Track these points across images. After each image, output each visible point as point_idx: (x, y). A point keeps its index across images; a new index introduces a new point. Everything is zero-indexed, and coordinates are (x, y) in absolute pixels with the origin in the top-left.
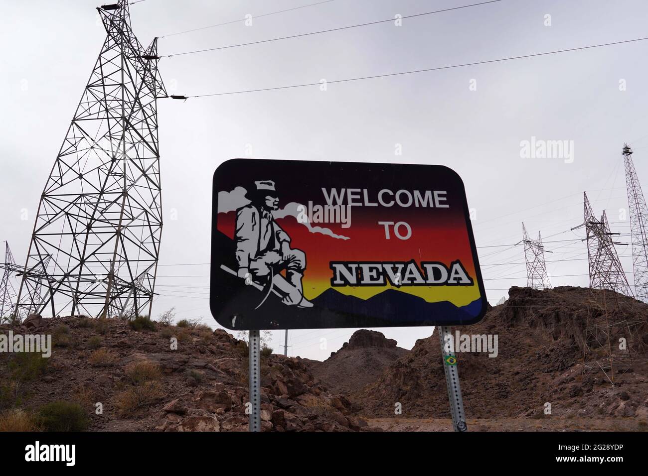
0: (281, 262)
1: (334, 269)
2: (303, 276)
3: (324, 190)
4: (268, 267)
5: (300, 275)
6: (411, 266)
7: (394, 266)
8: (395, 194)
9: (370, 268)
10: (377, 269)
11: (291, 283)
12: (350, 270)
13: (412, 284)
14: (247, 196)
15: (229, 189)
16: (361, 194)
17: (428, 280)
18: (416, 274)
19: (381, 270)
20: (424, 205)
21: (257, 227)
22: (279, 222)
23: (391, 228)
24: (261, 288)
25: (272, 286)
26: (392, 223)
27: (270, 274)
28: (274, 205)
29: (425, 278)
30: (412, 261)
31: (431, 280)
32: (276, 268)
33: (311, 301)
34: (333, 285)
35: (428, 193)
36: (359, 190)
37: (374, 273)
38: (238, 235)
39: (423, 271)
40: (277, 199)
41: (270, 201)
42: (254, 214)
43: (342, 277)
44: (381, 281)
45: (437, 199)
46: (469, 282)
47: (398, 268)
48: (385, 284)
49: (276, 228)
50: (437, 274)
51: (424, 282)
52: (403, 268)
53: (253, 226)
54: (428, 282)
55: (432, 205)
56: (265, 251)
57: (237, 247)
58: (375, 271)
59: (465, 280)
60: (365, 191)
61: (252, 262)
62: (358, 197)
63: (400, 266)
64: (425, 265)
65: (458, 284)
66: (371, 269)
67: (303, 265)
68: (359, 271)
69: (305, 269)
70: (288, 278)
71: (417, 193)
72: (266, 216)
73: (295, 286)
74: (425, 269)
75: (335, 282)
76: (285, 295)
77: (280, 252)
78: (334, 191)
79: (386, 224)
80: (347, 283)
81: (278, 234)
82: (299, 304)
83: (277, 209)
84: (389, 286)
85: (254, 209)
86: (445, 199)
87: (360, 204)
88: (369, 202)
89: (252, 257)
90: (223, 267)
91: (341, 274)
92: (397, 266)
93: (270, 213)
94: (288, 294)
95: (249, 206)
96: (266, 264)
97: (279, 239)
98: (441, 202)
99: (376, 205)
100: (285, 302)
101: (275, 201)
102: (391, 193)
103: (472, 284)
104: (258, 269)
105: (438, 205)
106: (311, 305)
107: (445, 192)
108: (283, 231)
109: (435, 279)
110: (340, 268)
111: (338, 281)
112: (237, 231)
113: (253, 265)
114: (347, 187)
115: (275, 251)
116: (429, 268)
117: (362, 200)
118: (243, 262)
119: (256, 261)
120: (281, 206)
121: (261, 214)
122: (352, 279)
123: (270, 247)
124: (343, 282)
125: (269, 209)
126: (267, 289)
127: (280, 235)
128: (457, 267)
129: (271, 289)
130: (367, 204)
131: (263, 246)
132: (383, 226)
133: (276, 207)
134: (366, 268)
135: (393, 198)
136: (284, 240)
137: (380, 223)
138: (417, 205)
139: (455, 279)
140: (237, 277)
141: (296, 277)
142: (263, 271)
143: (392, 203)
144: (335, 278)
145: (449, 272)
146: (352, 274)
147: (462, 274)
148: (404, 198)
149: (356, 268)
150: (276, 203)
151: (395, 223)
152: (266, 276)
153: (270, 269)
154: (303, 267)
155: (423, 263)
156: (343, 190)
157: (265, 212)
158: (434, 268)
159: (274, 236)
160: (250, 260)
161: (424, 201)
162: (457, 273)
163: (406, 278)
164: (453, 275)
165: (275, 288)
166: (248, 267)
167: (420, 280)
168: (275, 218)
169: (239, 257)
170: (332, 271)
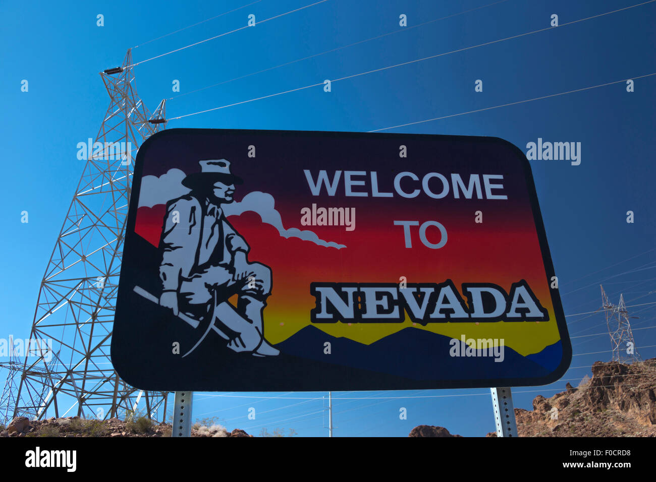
0: (231, 283)
1: (318, 295)
2: (266, 305)
3: (307, 173)
4: (210, 291)
5: (261, 304)
6: (447, 291)
7: (418, 290)
8: (421, 178)
9: (377, 293)
10: (389, 295)
11: (245, 317)
12: (344, 296)
13: (448, 319)
14: (185, 183)
15: (159, 172)
16: (367, 179)
17: (473, 312)
18: (455, 304)
19: (395, 297)
20: (468, 195)
21: (196, 229)
22: (232, 220)
23: (415, 230)
24: (195, 324)
25: (213, 321)
26: (416, 223)
27: (211, 302)
28: (226, 195)
29: (469, 309)
30: (448, 283)
31: (479, 312)
32: (221, 293)
33: (275, 347)
34: (314, 319)
35: (474, 178)
36: (364, 173)
37: (384, 302)
38: (167, 240)
39: (465, 299)
40: (232, 187)
41: (220, 190)
42: (193, 209)
43: (331, 308)
44: (396, 314)
45: (488, 187)
46: (541, 315)
47: (424, 293)
48: (401, 320)
49: (227, 230)
50: (489, 303)
51: (466, 315)
52: (432, 294)
53: (191, 227)
54: (473, 316)
55: (480, 196)
56: (207, 265)
57: (162, 259)
58: (385, 298)
59: (535, 312)
60: (374, 175)
61: (184, 283)
62: (362, 183)
63: (429, 291)
64: (469, 289)
65: (524, 319)
66: (379, 296)
67: (266, 289)
68: (360, 299)
69: (270, 294)
70: (241, 309)
71: (456, 178)
72: (212, 213)
73: (251, 321)
74: (469, 295)
75: (318, 316)
76: (234, 335)
77: (231, 268)
78: (323, 174)
79: (407, 225)
80: (337, 317)
81: (229, 240)
82: (255, 351)
83: (230, 202)
84: (408, 323)
85: (195, 202)
86: (501, 186)
87: (365, 194)
88: (379, 191)
89: (185, 274)
90: (138, 290)
91: (328, 302)
92: (422, 290)
93: (219, 207)
94: (238, 335)
95: (187, 197)
96: (207, 285)
97: (230, 247)
98: (494, 192)
99: (391, 195)
100: (233, 347)
101: (229, 190)
102: (415, 178)
103: (546, 318)
104: (192, 294)
105: (490, 196)
106: (275, 352)
107: (501, 177)
108: (238, 235)
109: (485, 312)
110: (328, 293)
111: (324, 314)
112: (164, 235)
113: (186, 287)
114: (344, 169)
115: (222, 266)
116: (476, 293)
117: (368, 188)
118: (171, 283)
119: (190, 280)
120: (238, 196)
121: (204, 209)
122: (347, 311)
123: (216, 259)
124: (331, 316)
125: (218, 202)
126: (204, 325)
127: (233, 242)
128: (521, 291)
129: (212, 325)
130: (376, 193)
131: (204, 258)
132: (402, 227)
133: (229, 199)
134: (370, 293)
135: (419, 185)
136: (239, 249)
137: (396, 223)
138: (457, 195)
139: (518, 310)
140: (158, 306)
141: (254, 307)
142: (201, 296)
143: (417, 193)
144: (318, 310)
145: (509, 299)
146: (347, 303)
147: (529, 303)
148: (436, 186)
149: (354, 293)
150: (229, 193)
151: (421, 224)
152: (205, 305)
153: (212, 293)
154: (266, 292)
155: (465, 286)
156: (338, 174)
157: (211, 206)
158: (483, 293)
159: (224, 242)
160: (181, 279)
161: (467, 189)
162: (521, 300)
163: (437, 309)
164: (515, 304)
165: (219, 323)
166: (178, 291)
167: (460, 313)
168: (226, 216)
169: (164, 274)
170: (314, 299)
